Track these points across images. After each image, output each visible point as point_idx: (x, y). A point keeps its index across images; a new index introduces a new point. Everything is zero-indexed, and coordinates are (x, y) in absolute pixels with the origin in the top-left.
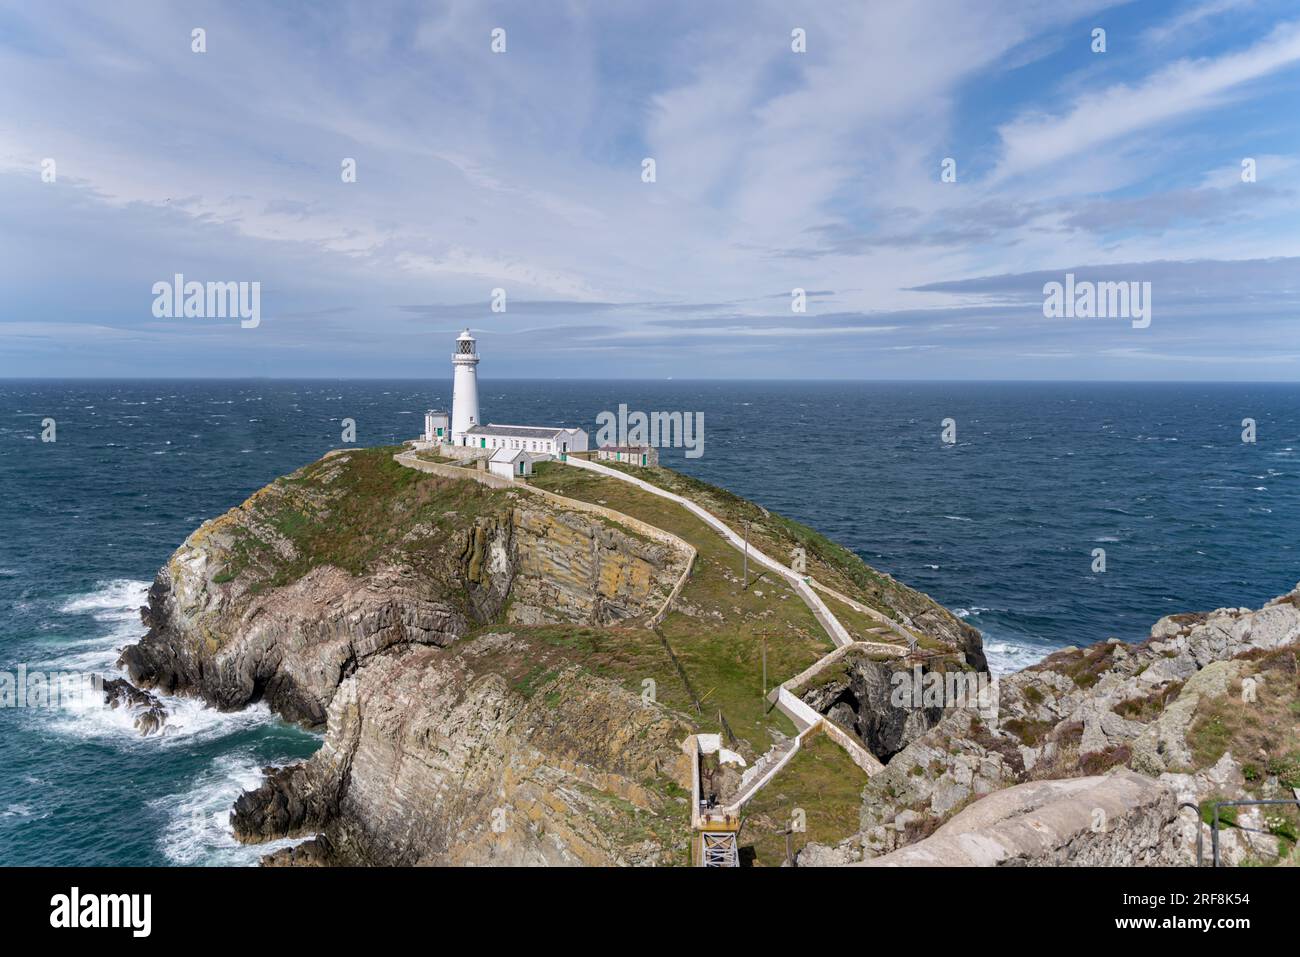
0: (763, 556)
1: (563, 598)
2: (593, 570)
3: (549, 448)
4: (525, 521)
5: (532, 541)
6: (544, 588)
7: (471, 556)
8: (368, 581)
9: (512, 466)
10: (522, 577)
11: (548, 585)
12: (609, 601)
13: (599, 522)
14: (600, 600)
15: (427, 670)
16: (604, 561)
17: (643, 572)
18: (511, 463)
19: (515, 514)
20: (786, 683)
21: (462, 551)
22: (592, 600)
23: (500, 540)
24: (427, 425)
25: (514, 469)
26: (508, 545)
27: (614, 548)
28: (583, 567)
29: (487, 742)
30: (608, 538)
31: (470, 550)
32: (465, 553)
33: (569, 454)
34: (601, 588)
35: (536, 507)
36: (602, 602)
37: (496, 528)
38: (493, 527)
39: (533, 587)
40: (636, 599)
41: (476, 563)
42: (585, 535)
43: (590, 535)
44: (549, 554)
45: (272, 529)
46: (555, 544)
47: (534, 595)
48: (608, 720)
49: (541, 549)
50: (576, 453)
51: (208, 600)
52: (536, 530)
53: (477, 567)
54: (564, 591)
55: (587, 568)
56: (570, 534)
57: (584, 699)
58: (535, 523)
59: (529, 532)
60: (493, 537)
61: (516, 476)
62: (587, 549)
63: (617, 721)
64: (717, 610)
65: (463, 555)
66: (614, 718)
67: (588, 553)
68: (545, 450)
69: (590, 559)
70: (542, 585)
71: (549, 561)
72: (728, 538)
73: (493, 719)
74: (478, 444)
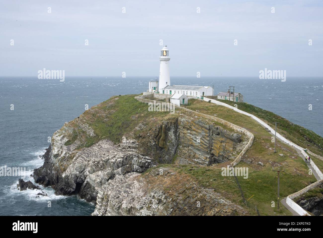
0: (286, 139)
1: (197, 155)
2: (209, 143)
3: (197, 94)
4: (183, 123)
5: (185, 131)
6: (190, 151)
7: (160, 137)
8: (119, 146)
9: (179, 100)
10: (181, 146)
11: (191, 150)
12: (216, 157)
13: (212, 123)
14: (212, 157)
15: (134, 182)
16: (214, 140)
17: (231, 145)
18: (179, 99)
19: (179, 120)
20: (290, 195)
21: (156, 135)
22: (209, 157)
23: (172, 130)
24: (150, 86)
25: (180, 102)
26: (175, 132)
27: (218, 134)
28: (205, 142)
29: (154, 213)
30: (216, 130)
31: (160, 134)
32: (158, 135)
33: (205, 96)
34: (213, 151)
35: (187, 117)
36: (213, 158)
37: (171, 126)
38: (170, 125)
39: (185, 150)
40: (227, 157)
41: (162, 140)
42: (206, 128)
43: (208, 128)
44: (192, 136)
45: (87, 125)
46: (194, 132)
47: (186, 154)
48: (205, 207)
49: (188, 134)
50: (208, 96)
51: (62, 152)
52: (187, 126)
53: (163, 141)
54: (198, 152)
55: (206, 143)
56: (200, 128)
57: (195, 197)
58: (186, 124)
59: (184, 128)
60: (169, 129)
61: (181, 105)
62: (207, 135)
63: (208, 207)
64: (261, 161)
65: (157, 136)
66: (207, 206)
67: (207, 136)
68: (195, 95)
69: (208, 139)
70: (189, 150)
71: (191, 140)
72: (270, 131)
73: (157, 204)
74: (169, 93)
